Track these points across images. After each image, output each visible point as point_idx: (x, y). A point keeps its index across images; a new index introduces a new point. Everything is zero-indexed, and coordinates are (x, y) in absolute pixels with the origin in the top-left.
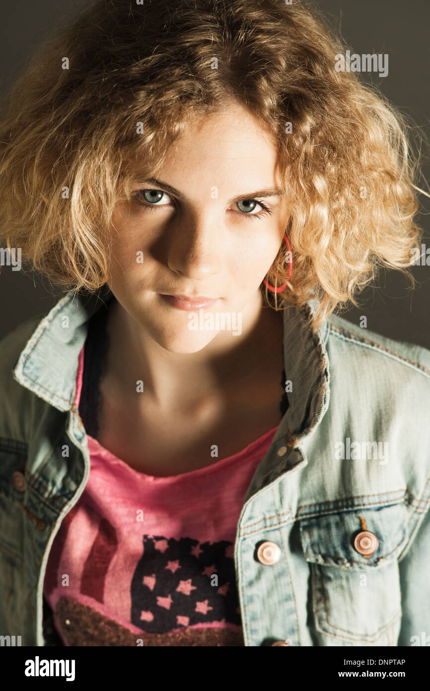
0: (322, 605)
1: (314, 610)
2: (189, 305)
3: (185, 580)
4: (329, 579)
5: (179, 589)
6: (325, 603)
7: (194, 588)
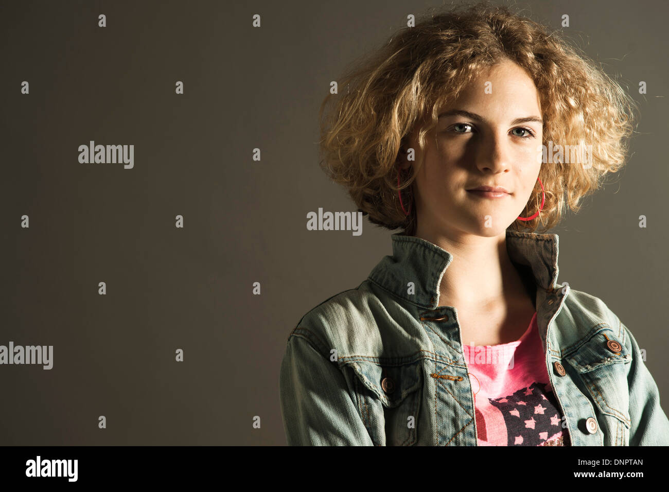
0: (600, 397)
1: (596, 402)
2: (492, 194)
3: (537, 405)
4: (599, 379)
5: (536, 413)
6: (601, 395)
7: (545, 409)
